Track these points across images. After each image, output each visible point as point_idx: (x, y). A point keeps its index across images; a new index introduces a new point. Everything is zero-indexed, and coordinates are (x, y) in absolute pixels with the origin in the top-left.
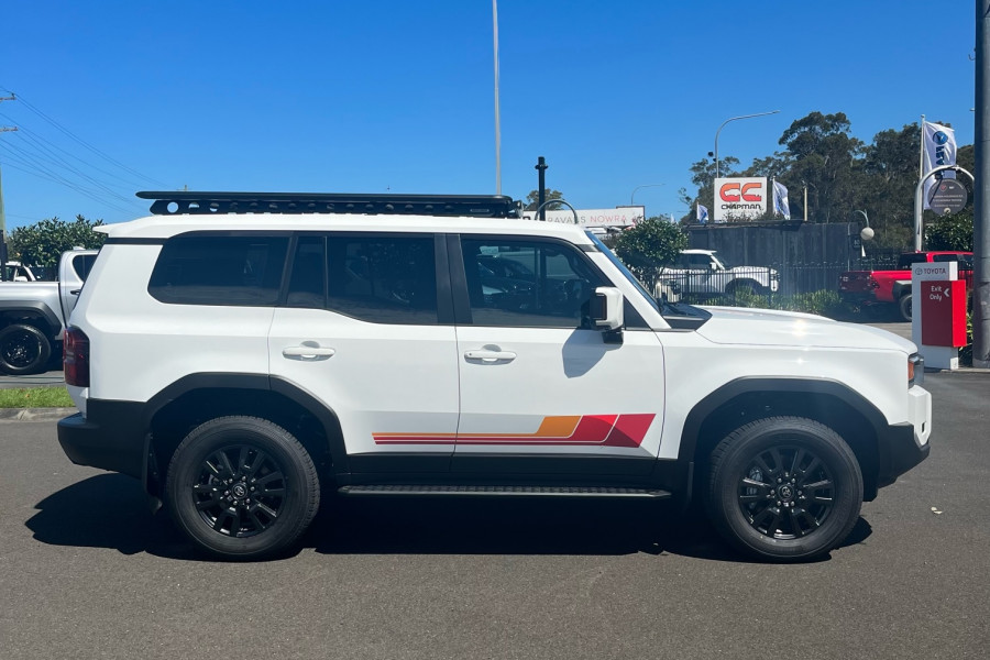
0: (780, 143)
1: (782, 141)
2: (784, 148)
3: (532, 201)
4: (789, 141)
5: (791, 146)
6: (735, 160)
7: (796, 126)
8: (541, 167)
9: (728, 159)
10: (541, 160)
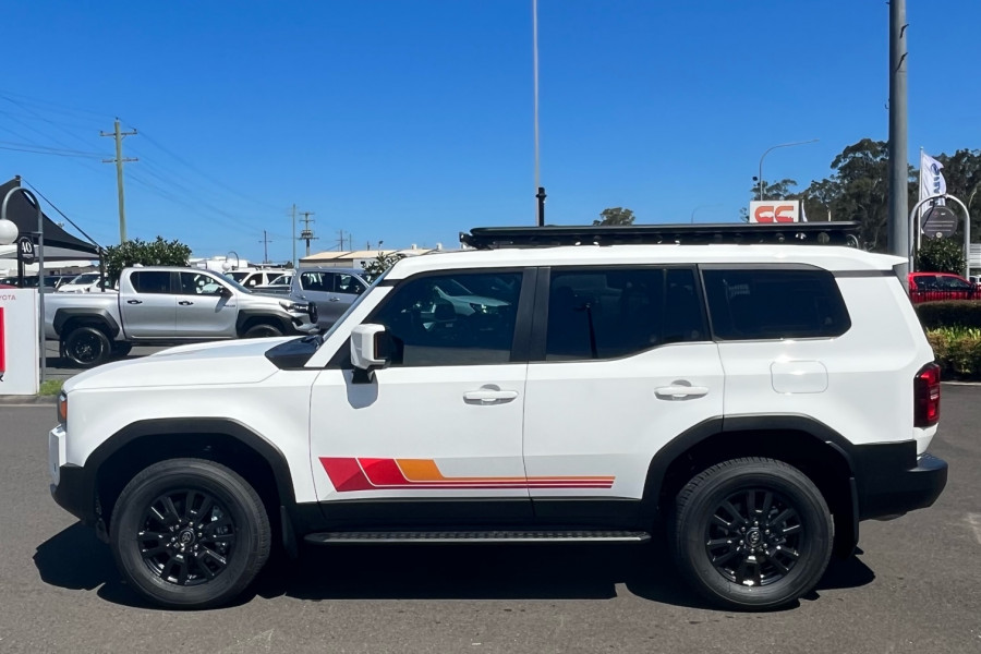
0: (832, 167)
1: (834, 165)
2: (836, 172)
3: (605, 218)
4: (840, 165)
5: (841, 169)
6: (793, 182)
7: (849, 150)
8: (541, 196)
9: (785, 182)
10: (541, 190)
